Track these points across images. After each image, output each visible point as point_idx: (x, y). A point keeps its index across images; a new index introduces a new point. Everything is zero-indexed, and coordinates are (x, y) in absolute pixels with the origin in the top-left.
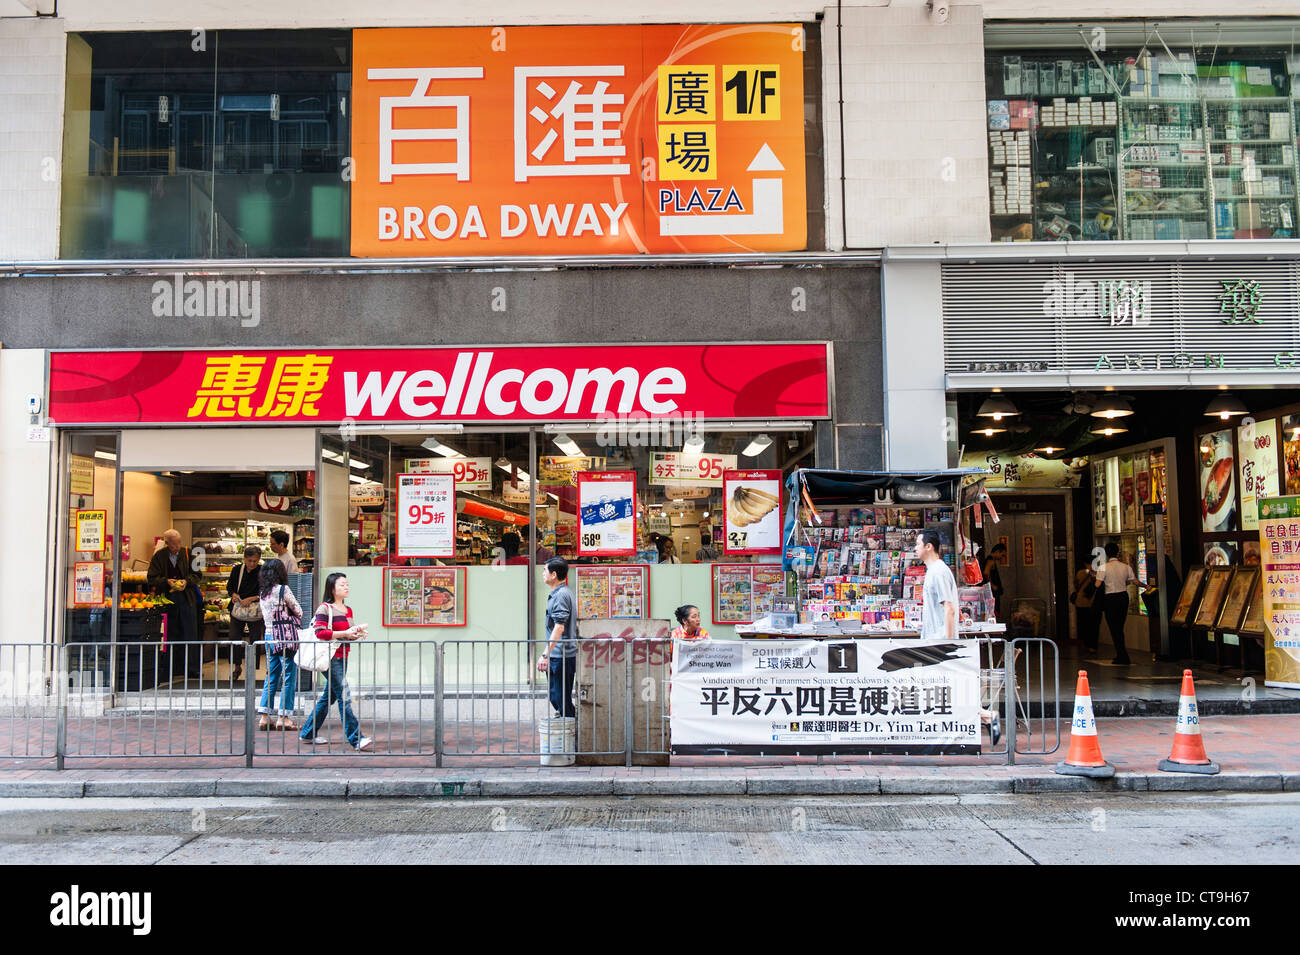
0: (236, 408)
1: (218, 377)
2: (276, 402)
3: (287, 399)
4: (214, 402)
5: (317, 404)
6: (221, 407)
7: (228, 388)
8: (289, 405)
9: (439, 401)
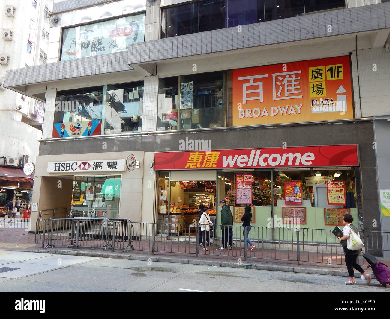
0: (197, 165)
1: (193, 158)
2: (206, 164)
3: (209, 163)
4: (192, 164)
5: (216, 164)
6: (193, 165)
7: (195, 161)
8: (209, 164)
9: (247, 163)
